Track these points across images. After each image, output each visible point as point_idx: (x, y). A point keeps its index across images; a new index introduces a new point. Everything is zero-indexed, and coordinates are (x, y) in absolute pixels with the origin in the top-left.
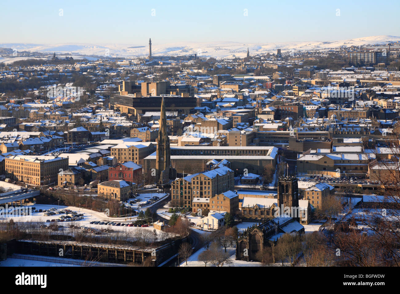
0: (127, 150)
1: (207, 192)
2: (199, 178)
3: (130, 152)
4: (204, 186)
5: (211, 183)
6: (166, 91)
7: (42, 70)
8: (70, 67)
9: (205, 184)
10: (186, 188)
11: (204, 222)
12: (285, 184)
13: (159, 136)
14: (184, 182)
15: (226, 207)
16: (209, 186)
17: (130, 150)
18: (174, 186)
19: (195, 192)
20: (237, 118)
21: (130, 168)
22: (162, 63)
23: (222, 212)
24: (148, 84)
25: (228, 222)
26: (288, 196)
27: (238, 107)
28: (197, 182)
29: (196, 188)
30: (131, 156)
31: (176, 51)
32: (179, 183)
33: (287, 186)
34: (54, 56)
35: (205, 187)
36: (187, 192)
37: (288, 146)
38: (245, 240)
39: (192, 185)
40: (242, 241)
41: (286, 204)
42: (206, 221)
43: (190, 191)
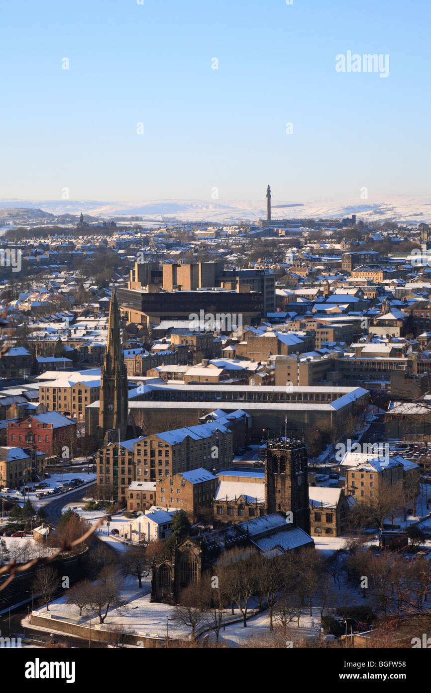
0: (69, 391)
1: (164, 471)
2: (149, 444)
3: (74, 394)
4: (157, 459)
5: (170, 454)
6: (215, 281)
7: (41, 245)
8: (98, 240)
9: (160, 455)
10: (123, 463)
11: (133, 529)
12: (279, 455)
13: (105, 363)
14: (119, 450)
15: (186, 500)
16: (167, 459)
17: (74, 391)
18: (101, 459)
19: (140, 470)
20: (327, 333)
21: (46, 424)
22: (283, 233)
23: (172, 510)
24: (175, 267)
25: (177, 528)
26: (283, 479)
27: (350, 313)
28: (145, 451)
29: (142, 463)
30: (77, 403)
31: (362, 213)
32: (111, 452)
33: (283, 459)
34: (81, 221)
35: (160, 462)
36: (126, 469)
37: (390, 388)
38: (168, 563)
39: (136, 457)
40: (164, 565)
41: (280, 495)
42: (135, 527)
43: (132, 469)
